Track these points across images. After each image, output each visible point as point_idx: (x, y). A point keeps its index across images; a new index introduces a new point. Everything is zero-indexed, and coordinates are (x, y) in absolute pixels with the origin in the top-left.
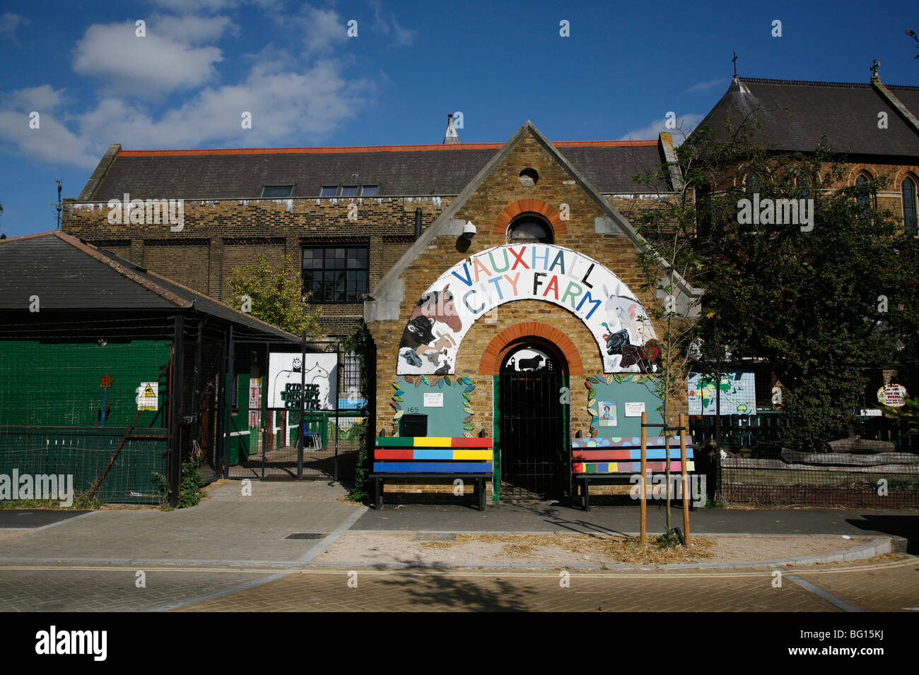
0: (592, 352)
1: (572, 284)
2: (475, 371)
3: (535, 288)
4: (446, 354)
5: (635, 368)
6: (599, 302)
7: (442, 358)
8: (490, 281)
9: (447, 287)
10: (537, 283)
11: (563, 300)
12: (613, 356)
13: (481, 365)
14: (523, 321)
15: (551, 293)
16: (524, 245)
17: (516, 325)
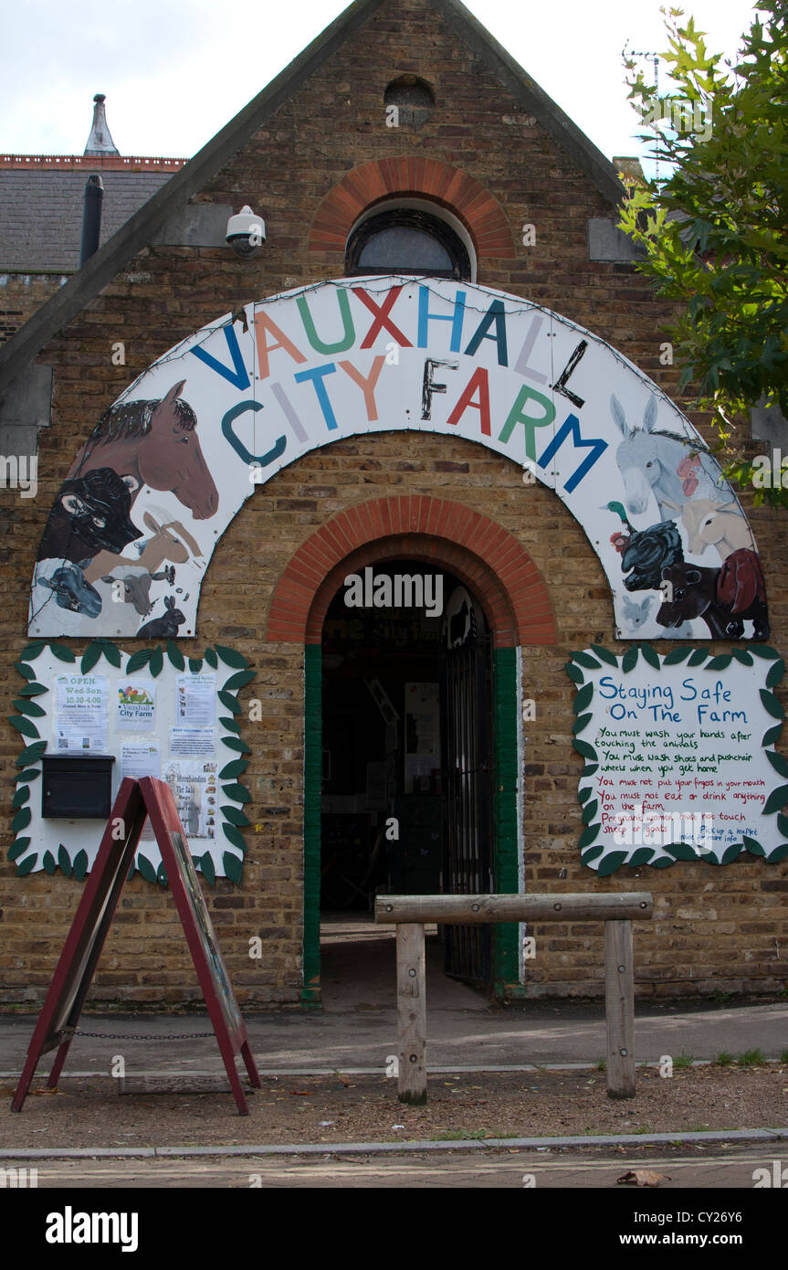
0: (581, 584)
1: (526, 393)
2: (255, 631)
3: (427, 401)
4: (172, 582)
5: (699, 628)
6: (600, 446)
7: (159, 591)
8: (300, 377)
9: (178, 389)
10: (430, 389)
11: (504, 437)
12: (639, 596)
13: (271, 614)
14: (391, 491)
15: (471, 417)
16: (396, 281)
17: (372, 503)
